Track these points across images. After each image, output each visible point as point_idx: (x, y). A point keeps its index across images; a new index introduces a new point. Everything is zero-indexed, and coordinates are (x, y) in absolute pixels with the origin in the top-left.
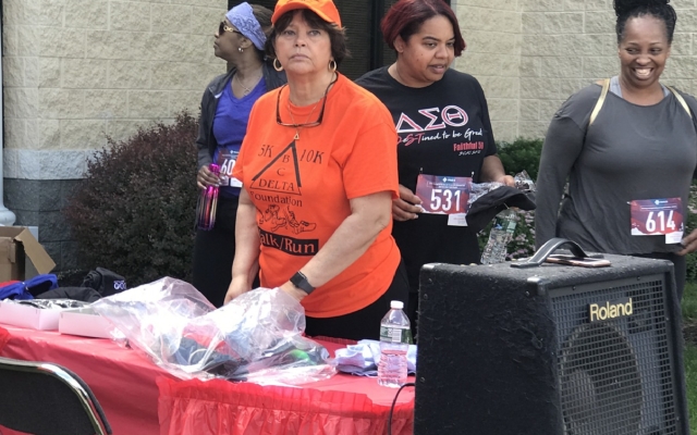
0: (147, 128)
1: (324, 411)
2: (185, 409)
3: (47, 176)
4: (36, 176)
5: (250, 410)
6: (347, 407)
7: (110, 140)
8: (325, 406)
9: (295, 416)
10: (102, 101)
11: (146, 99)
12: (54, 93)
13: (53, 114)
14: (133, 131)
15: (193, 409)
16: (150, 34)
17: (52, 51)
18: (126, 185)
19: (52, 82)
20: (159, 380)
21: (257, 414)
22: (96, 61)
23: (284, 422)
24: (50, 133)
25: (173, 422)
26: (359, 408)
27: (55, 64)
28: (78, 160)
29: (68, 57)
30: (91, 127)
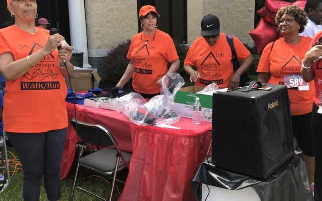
0: (120, 44)
1: (180, 136)
2: (139, 134)
3: (98, 56)
4: (96, 56)
5: (158, 135)
6: (187, 134)
7: (113, 47)
8: (181, 134)
9: (172, 137)
10: (110, 37)
11: (120, 36)
12: (99, 35)
13: (99, 41)
14: (118, 44)
15: (141, 134)
16: (120, 20)
17: (97, 25)
18: (117, 58)
19: (98, 33)
20: (131, 125)
21: (160, 136)
22: (108, 27)
23: (169, 139)
24: (98, 45)
25: (136, 139)
26: (191, 134)
27: (98, 28)
28: (105, 52)
29: (101, 26)
30: (108, 44)
